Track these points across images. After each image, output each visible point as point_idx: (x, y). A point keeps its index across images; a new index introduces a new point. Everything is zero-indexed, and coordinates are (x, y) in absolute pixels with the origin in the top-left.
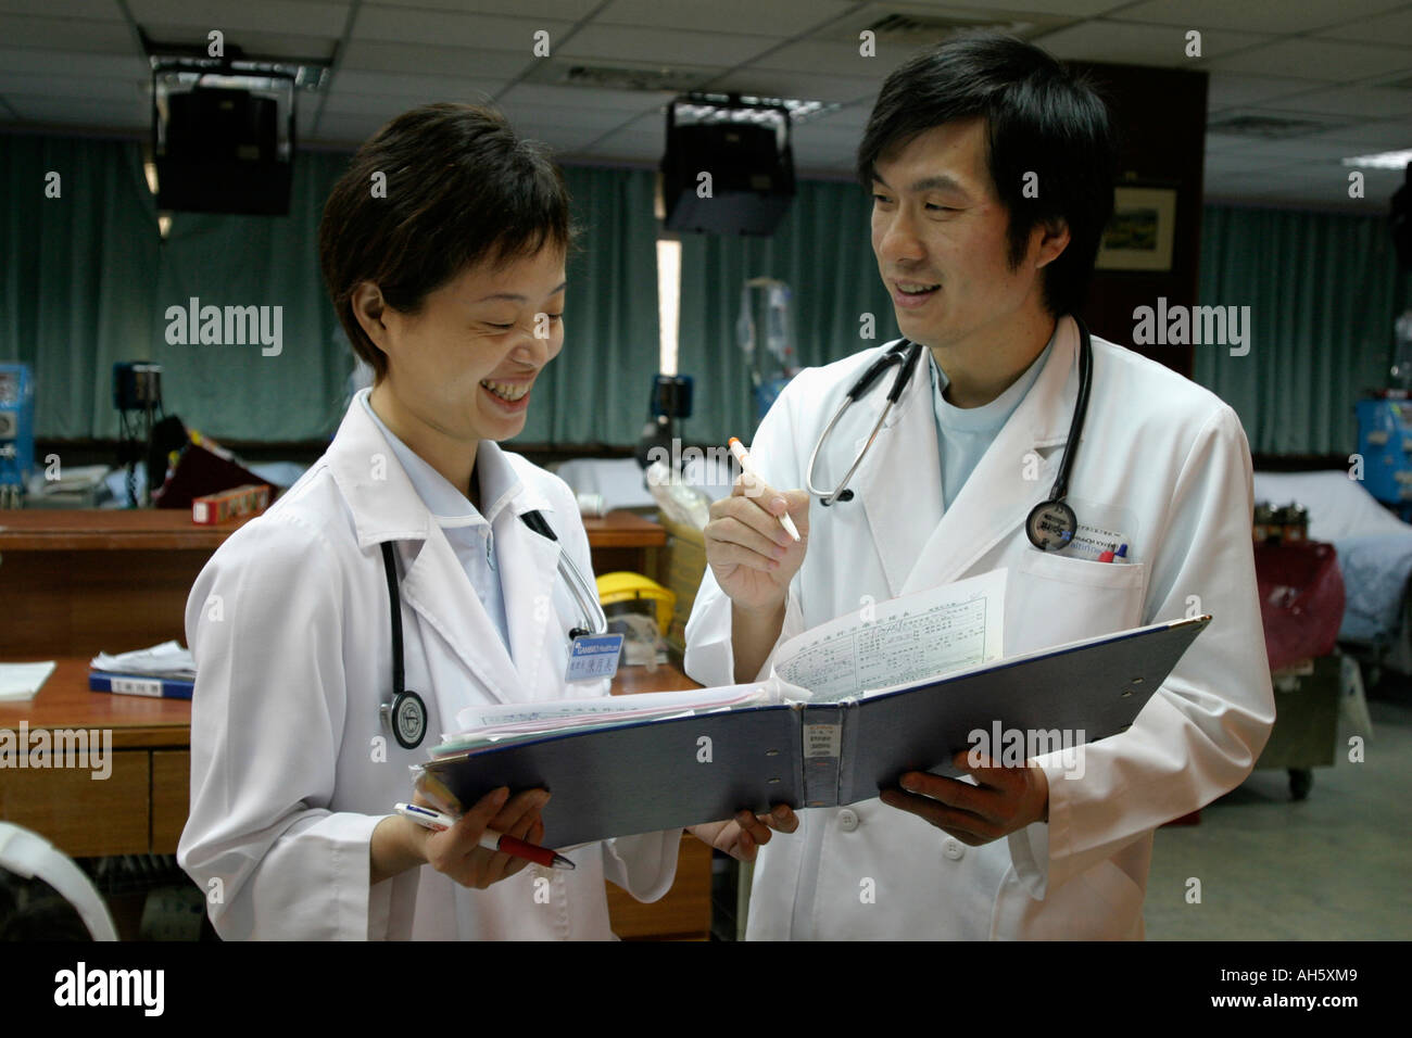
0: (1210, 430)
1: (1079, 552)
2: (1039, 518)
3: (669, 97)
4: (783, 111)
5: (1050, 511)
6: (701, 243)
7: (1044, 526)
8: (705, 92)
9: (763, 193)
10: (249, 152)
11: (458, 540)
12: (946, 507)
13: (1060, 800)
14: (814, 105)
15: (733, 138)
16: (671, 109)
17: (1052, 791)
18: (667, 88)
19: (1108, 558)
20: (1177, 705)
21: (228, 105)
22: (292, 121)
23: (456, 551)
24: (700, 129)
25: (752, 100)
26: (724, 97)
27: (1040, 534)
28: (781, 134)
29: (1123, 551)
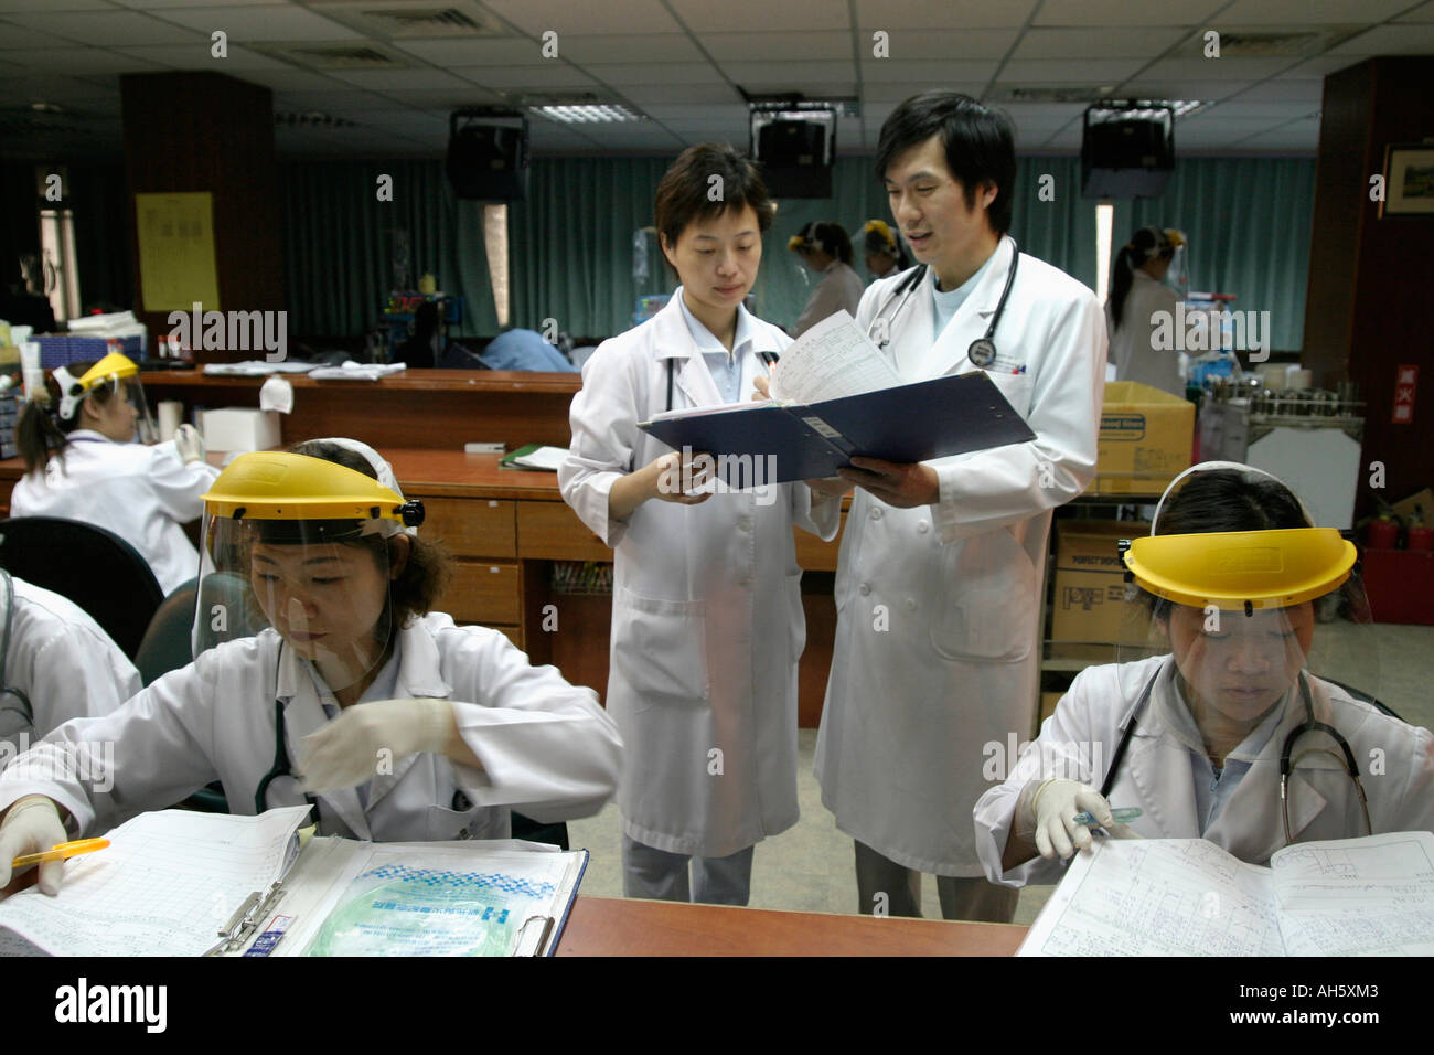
0: (1072, 300)
1: (997, 368)
2: (975, 349)
3: (1083, 107)
4: (1171, 110)
5: (982, 344)
6: (1128, 206)
7: (977, 353)
8: (1112, 100)
9: (1150, 168)
10: (806, 160)
11: (712, 360)
12: (935, 340)
13: (947, 494)
14: (1195, 103)
15: (1128, 131)
16: (1086, 115)
17: (941, 489)
18: (1081, 100)
19: (1016, 372)
20: (1036, 455)
21: (792, 131)
22: (833, 137)
23: (709, 366)
24: (1104, 126)
25: (1147, 103)
26: (1124, 102)
27: (976, 358)
28: (1167, 125)
29: (1023, 369)
